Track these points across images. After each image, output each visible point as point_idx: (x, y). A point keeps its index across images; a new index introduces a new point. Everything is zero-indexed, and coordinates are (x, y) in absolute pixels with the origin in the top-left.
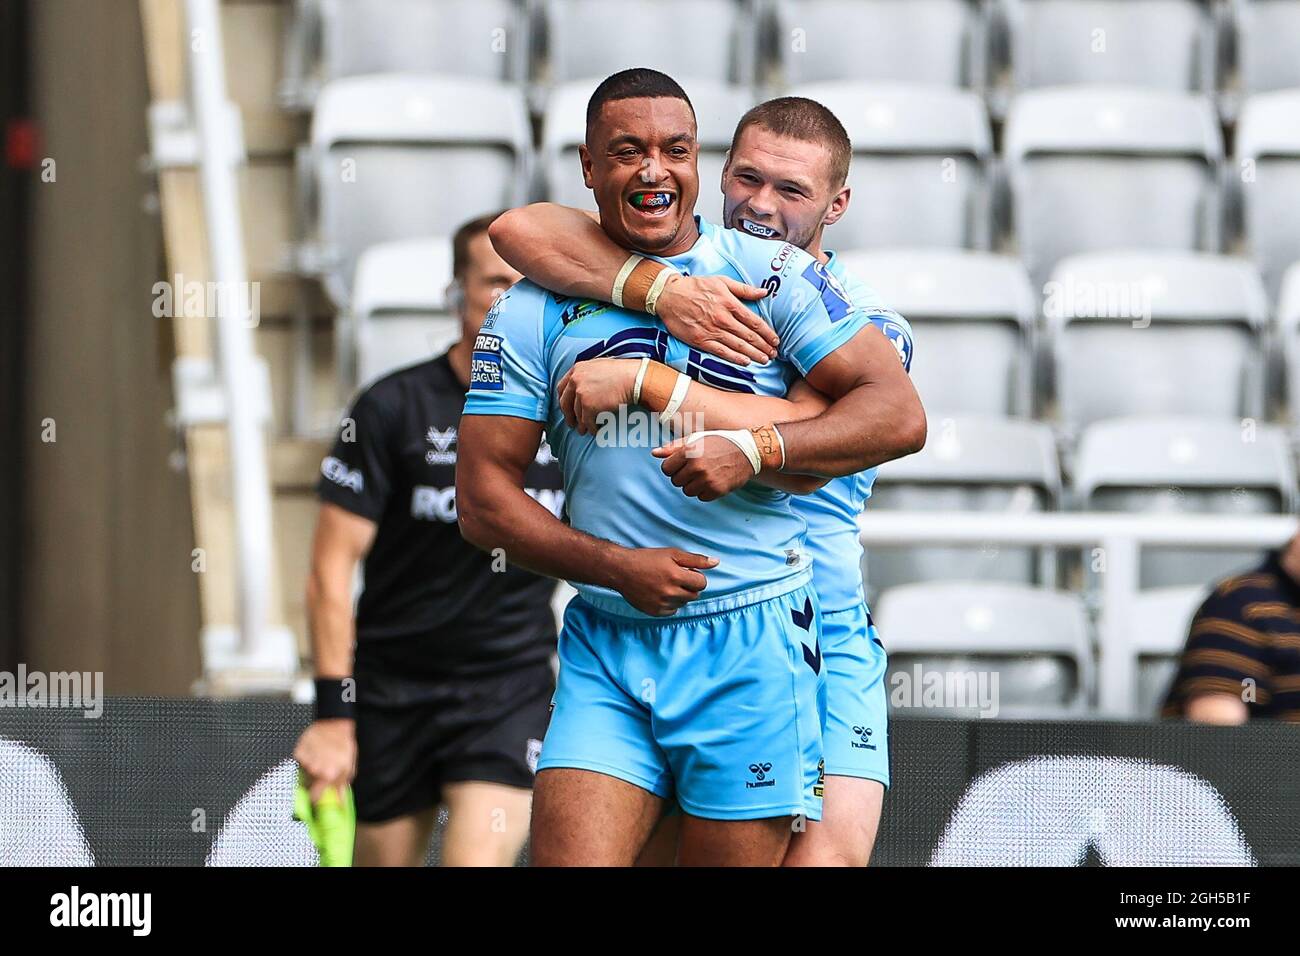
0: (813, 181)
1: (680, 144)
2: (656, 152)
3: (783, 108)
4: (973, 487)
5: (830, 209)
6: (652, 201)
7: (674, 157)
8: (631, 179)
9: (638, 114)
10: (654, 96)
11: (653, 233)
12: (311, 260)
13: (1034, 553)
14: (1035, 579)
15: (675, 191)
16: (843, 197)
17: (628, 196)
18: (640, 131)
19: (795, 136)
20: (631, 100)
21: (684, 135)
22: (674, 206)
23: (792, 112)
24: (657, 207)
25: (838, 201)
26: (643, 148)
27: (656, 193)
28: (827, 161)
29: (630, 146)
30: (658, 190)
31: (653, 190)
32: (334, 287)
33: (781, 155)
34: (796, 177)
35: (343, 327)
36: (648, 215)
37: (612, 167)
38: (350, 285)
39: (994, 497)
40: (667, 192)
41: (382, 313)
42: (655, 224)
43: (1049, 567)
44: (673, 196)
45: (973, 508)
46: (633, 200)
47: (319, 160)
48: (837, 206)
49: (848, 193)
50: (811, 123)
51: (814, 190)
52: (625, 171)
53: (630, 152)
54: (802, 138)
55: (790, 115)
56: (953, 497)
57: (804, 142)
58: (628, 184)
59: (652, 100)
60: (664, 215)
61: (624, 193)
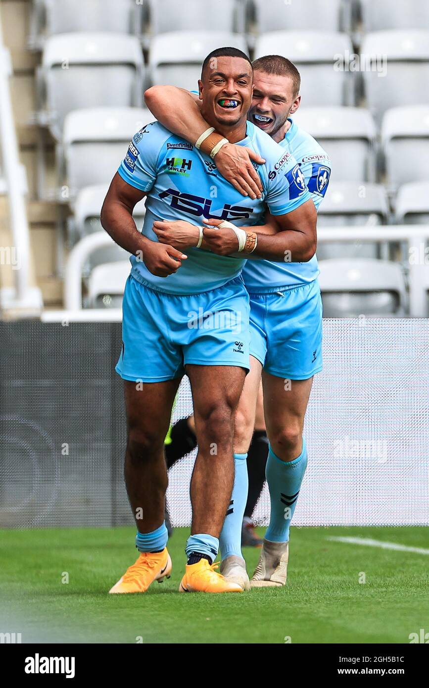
0: (287, 94)
1: (243, 79)
2: (232, 81)
3: (269, 61)
4: (350, 215)
5: (293, 107)
6: (229, 104)
7: (240, 85)
8: (220, 92)
9: (225, 63)
10: (233, 56)
11: (228, 117)
12: (44, 118)
13: (378, 245)
14: (379, 256)
15: (240, 100)
16: (298, 100)
17: (217, 101)
18: (226, 71)
19: (276, 74)
20: (222, 57)
21: (246, 74)
22: (239, 106)
23: (273, 62)
24: (231, 107)
25: (296, 102)
26: (226, 78)
27: (230, 100)
28: (291, 84)
29: (220, 78)
30: (232, 98)
31: (229, 98)
32: (55, 131)
33: (271, 83)
34: (278, 94)
35: (59, 150)
36: (226, 109)
37: (211, 87)
38: (62, 130)
39: (359, 220)
40: (236, 101)
41: (77, 142)
42: (229, 113)
43: (385, 251)
44: (239, 103)
45: (350, 225)
46: (220, 102)
47: (46, 74)
48: (295, 104)
49: (300, 98)
50: (283, 67)
51: (287, 98)
52: (216, 89)
53: (219, 81)
54: (280, 75)
55: (273, 64)
56: (341, 220)
57: (281, 76)
58: (217, 95)
59: (232, 58)
60: (234, 109)
61: (215, 99)
